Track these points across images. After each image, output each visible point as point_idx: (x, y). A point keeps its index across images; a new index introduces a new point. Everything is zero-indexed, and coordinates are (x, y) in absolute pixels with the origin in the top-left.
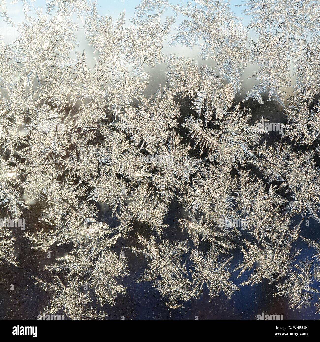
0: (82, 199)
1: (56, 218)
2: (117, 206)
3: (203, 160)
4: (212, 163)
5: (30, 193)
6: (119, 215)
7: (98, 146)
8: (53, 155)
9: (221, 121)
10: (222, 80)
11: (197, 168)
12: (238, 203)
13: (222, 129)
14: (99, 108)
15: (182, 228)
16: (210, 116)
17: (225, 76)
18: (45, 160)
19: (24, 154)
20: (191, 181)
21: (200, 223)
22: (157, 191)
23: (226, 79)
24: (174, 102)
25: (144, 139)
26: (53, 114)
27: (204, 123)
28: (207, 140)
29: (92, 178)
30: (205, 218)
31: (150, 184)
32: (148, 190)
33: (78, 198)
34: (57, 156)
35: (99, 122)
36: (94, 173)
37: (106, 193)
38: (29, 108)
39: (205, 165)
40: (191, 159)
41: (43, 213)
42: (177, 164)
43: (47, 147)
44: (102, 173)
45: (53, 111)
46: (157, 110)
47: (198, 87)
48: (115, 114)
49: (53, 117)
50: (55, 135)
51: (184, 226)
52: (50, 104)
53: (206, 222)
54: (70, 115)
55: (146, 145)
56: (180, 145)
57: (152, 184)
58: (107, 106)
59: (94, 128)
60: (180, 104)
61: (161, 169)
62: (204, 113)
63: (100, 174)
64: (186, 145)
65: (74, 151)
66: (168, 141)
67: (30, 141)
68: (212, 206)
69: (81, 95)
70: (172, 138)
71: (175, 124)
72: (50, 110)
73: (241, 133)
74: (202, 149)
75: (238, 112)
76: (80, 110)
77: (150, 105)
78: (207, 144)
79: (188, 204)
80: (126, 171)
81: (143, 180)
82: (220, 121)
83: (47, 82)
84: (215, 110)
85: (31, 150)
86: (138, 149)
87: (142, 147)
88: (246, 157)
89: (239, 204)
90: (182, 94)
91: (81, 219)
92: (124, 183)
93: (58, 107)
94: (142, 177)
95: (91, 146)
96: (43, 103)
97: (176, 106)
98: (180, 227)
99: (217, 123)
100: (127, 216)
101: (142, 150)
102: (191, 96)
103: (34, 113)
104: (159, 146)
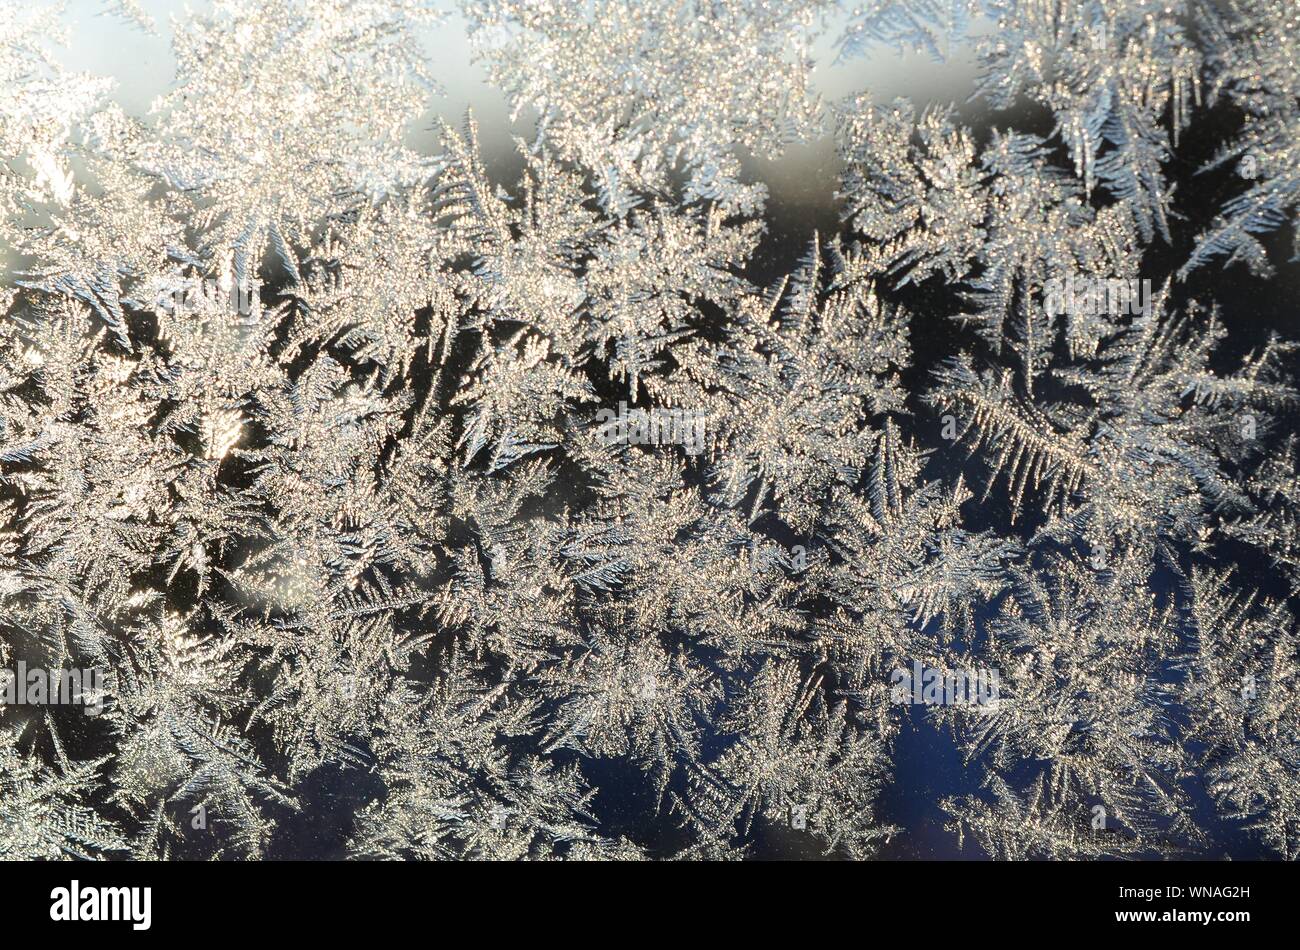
0: (519, 750)
1: (419, 836)
2: (673, 765)
3: (1025, 539)
4: (1065, 550)
5: (298, 742)
6: (687, 801)
7: (570, 522)
8: (378, 573)
9: (1094, 366)
10: (1084, 186)
11: (1001, 577)
12: (1189, 712)
13: (1101, 399)
14: (558, 356)
15: (958, 834)
16: (1041, 352)
17: (1097, 169)
18: (348, 596)
19: (255, 579)
20: (982, 636)
21: (1034, 809)
22: (836, 687)
23: (1102, 180)
24: (880, 305)
25: (763, 474)
26: (360, 400)
27: (1018, 383)
28: (1038, 454)
29: (555, 657)
30: (1054, 784)
31: (806, 662)
32: (800, 686)
33: (504, 747)
34: (396, 578)
35: (565, 416)
36: (563, 636)
37: (622, 715)
38: (258, 383)
39: (1037, 563)
40: (974, 541)
41: (364, 819)
42: (913, 567)
43: (350, 543)
44: (598, 633)
45: (362, 387)
46: (810, 344)
47: (979, 226)
48: (628, 376)
49: (363, 411)
50: (377, 488)
51: (966, 826)
52: (343, 355)
53: (1058, 801)
54: (436, 399)
55: (777, 496)
56: (920, 486)
57: (815, 660)
58: (592, 345)
59: (546, 443)
60: (908, 308)
61: (847, 593)
62: (1017, 339)
63: (586, 637)
64: (948, 486)
65: (468, 549)
66: (867, 474)
67: (276, 523)
68: (1081, 732)
69: (476, 305)
70: (887, 458)
71: (890, 397)
72: (346, 385)
73: (1184, 412)
74: (1021, 492)
75: (1162, 320)
76: (479, 372)
77: (777, 324)
78: (1038, 468)
79: (975, 730)
80: (698, 614)
81: (774, 646)
82: (1088, 368)
83: (322, 262)
84: (1062, 321)
85: (282, 561)
86: (742, 518)
87: (762, 508)
88: (1214, 511)
89: (1195, 712)
90: (914, 264)
91: (525, 830)
92: (696, 668)
93: (382, 367)
94: (771, 635)
95: (539, 522)
96: (315, 358)
97: (893, 318)
98: (947, 828)
99: (1074, 378)
100: (718, 802)
101: (758, 520)
102: (953, 271)
103: (283, 405)
104: (830, 497)
